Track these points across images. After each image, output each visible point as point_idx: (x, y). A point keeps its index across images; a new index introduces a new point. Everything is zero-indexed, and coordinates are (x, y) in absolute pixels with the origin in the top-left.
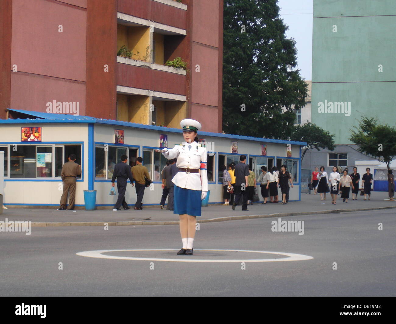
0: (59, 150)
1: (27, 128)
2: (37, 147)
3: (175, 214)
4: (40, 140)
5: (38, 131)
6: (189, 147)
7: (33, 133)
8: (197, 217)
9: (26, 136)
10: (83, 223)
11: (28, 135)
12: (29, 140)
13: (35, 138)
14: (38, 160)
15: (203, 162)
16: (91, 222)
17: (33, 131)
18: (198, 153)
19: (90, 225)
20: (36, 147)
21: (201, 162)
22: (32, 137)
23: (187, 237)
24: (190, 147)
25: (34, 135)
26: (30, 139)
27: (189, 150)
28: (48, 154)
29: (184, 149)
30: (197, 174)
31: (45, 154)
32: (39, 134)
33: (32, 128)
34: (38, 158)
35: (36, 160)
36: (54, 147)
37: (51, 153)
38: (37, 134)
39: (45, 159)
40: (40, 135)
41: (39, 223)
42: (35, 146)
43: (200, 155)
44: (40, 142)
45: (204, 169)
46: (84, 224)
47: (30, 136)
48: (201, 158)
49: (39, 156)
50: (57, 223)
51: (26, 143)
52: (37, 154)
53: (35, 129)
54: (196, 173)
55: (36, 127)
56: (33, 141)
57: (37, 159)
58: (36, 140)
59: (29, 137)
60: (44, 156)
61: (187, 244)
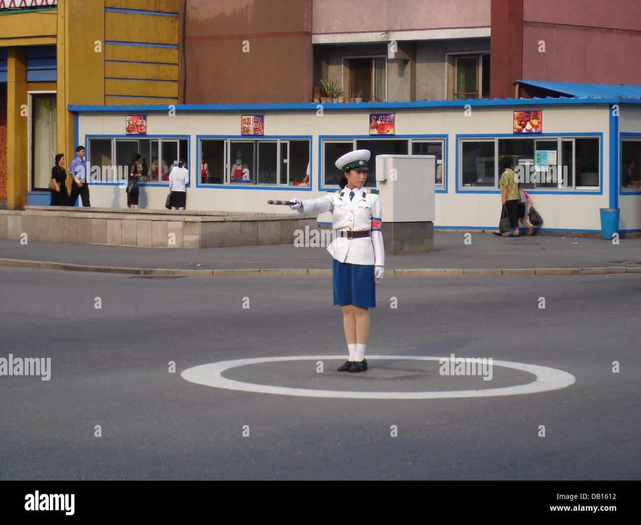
0: (567, 146)
1: (521, 113)
2: (537, 142)
3: (336, 306)
4: (539, 131)
5: (537, 117)
6: (350, 194)
7: (530, 121)
8: (369, 308)
9: (520, 125)
10: (523, 269)
11: (523, 123)
12: (524, 131)
13: (533, 127)
14: (537, 162)
15: (375, 219)
16: (536, 269)
17: (530, 116)
18: (364, 205)
19: (536, 274)
20: (535, 141)
21: (372, 218)
22: (529, 126)
23: (356, 342)
24: (352, 195)
25: (531, 124)
26: (527, 130)
27: (351, 200)
28: (551, 153)
29: (342, 200)
30: (367, 238)
31: (548, 153)
32: (538, 122)
33: (528, 112)
34: (538, 159)
35: (534, 162)
36: (560, 141)
37: (556, 151)
38: (535, 122)
39: (548, 159)
40: (540, 123)
41: (453, 270)
42: (532, 140)
43: (369, 207)
44: (540, 134)
45: (376, 230)
46: (526, 271)
47: (526, 124)
48: (370, 212)
49: (539, 155)
50: (481, 270)
51: (521, 135)
52: (536, 152)
53: (532, 114)
54: (365, 237)
55: (535, 111)
56: (530, 133)
57: (536, 160)
58: (534, 130)
59: (524, 126)
60: (546, 155)
61: (356, 353)
